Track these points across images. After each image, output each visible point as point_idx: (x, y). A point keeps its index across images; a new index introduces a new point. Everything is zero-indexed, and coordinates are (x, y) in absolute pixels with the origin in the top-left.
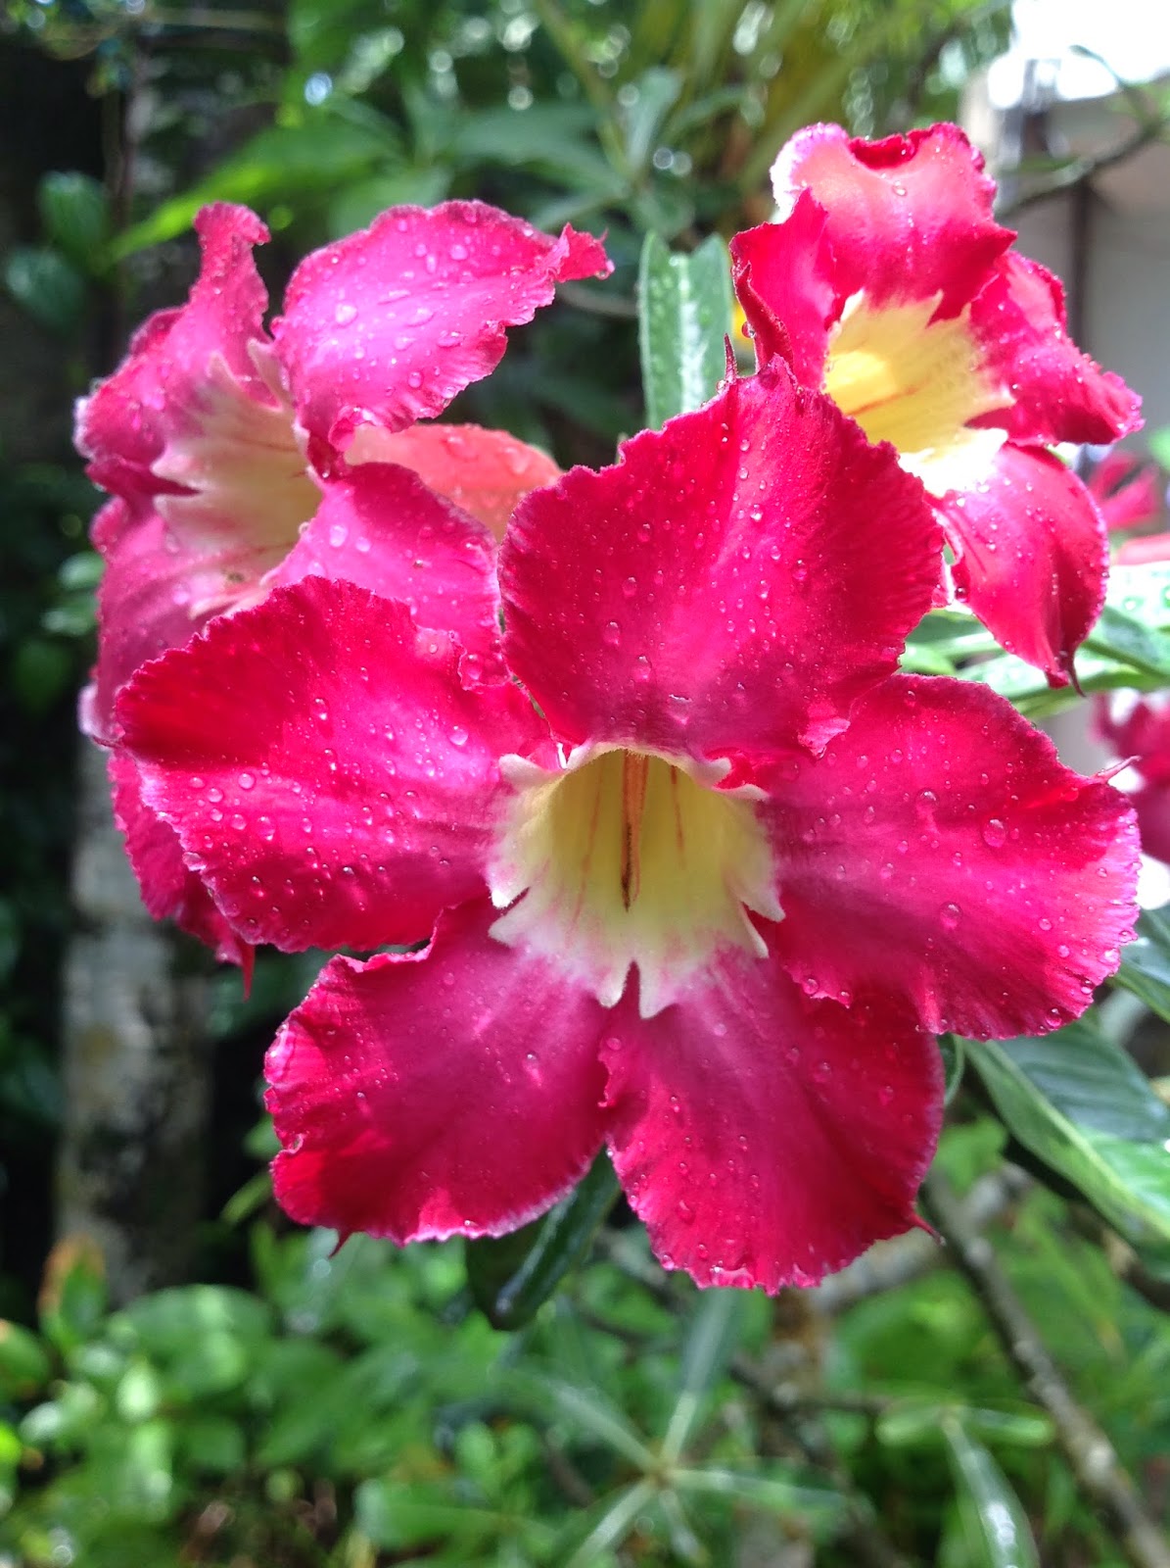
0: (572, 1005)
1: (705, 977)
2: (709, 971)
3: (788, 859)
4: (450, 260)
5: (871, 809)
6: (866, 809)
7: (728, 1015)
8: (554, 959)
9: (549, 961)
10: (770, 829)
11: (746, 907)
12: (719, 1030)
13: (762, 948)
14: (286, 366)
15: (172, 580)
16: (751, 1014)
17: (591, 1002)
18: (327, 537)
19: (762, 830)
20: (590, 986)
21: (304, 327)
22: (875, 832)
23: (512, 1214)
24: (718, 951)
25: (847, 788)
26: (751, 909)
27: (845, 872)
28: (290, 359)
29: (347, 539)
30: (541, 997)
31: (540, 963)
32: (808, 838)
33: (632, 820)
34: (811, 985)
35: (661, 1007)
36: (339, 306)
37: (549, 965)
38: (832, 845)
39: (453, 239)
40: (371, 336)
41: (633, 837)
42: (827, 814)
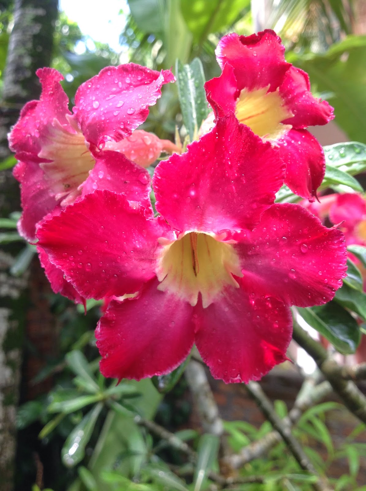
0: (183, 306)
1: (221, 294)
2: (222, 293)
3: (244, 260)
4: (125, 83)
5: (268, 243)
6: (266, 244)
7: (229, 305)
8: (177, 294)
9: (175, 294)
10: (238, 251)
11: (232, 274)
12: (227, 309)
13: (238, 285)
14: (79, 122)
15: (48, 189)
16: (235, 304)
17: (188, 305)
18: (98, 175)
19: (236, 251)
20: (187, 300)
21: (84, 110)
22: (269, 250)
23: (170, 368)
24: (224, 287)
25: (260, 238)
26: (234, 274)
27: (261, 262)
28: (81, 120)
29: (104, 175)
30: (174, 305)
31: (172, 295)
32: (249, 253)
33: (194, 248)
34: (253, 295)
35: (209, 304)
36: (94, 102)
37: (175, 295)
38: (257, 255)
39: (125, 76)
40: (105, 111)
41: (195, 254)
42: (255, 246)
